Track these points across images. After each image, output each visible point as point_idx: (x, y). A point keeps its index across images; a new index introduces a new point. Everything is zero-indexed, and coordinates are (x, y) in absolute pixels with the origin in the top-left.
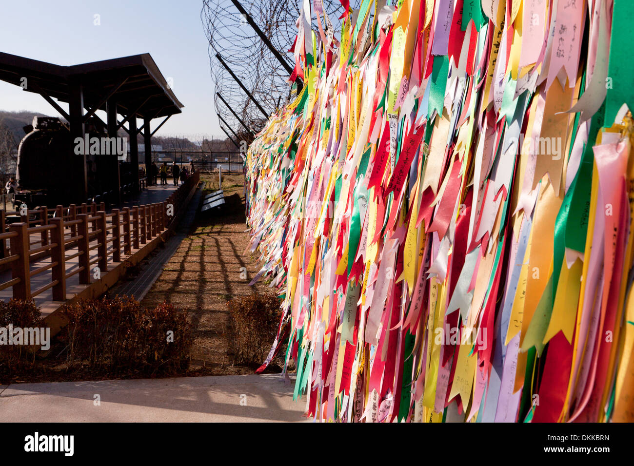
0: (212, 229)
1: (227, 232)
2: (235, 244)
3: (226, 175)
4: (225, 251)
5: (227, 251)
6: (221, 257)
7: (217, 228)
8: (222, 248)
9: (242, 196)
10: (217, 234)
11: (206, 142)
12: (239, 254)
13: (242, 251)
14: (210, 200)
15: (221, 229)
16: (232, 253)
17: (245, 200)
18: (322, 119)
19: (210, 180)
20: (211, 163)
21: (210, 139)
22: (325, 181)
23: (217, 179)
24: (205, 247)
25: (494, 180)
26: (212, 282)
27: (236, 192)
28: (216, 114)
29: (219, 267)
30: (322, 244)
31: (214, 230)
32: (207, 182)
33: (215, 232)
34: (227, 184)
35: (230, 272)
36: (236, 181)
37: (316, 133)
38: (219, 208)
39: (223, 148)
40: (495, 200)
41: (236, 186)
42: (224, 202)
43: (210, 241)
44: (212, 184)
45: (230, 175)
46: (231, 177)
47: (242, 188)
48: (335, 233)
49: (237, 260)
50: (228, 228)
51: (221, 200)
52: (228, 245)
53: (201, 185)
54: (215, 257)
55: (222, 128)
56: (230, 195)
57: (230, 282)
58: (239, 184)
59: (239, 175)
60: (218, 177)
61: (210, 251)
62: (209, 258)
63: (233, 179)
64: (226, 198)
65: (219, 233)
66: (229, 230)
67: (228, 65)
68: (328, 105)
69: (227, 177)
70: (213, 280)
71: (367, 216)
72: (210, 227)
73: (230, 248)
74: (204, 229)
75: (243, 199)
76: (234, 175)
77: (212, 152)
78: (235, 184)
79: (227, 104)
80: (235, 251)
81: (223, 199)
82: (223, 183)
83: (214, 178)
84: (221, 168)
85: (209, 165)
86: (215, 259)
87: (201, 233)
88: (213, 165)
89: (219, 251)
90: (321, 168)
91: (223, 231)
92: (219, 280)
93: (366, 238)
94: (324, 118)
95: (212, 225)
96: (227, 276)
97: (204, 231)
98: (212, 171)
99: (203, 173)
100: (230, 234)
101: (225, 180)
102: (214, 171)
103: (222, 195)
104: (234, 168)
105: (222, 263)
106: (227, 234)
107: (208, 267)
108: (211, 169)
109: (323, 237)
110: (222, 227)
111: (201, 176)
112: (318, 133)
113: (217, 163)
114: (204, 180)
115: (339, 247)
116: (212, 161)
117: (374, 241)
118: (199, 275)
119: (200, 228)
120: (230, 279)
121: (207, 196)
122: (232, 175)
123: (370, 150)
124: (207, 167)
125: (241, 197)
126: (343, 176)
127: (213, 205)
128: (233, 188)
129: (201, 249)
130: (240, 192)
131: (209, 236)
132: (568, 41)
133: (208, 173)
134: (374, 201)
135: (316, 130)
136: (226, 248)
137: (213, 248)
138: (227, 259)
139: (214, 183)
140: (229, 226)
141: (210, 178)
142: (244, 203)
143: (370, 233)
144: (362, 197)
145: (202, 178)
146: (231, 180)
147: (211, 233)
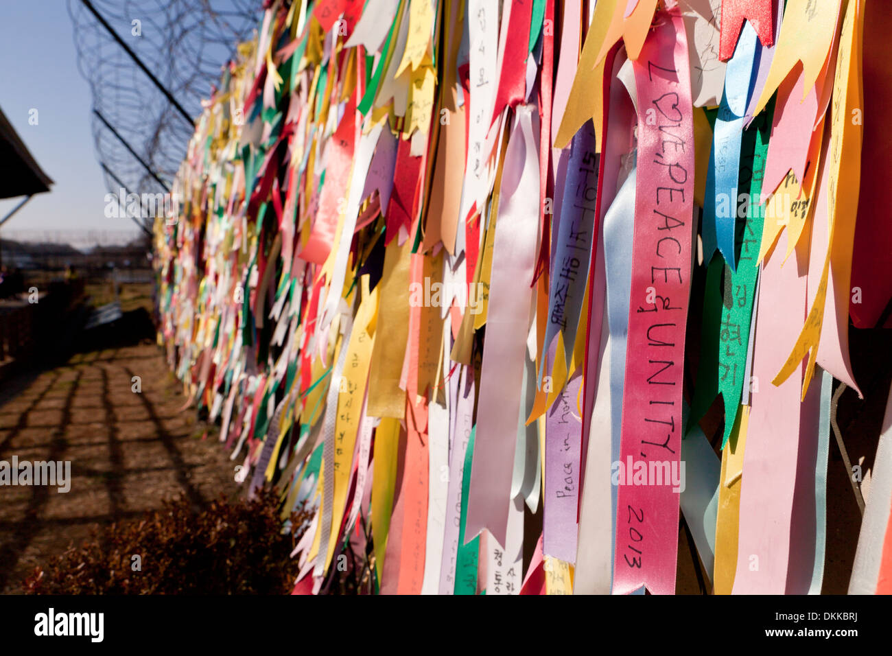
0: (98, 355)
1: (125, 359)
3: (126, 285)
4: (118, 386)
6: (108, 396)
7: (108, 353)
8: (111, 383)
9: (149, 310)
15: (113, 355)
20: (103, 269)
24: (81, 382)
26: (81, 445)
27: (142, 304)
29: (101, 414)
31: (102, 357)
34: (127, 295)
35: (125, 421)
36: (141, 292)
41: (141, 297)
42: (120, 317)
43: (92, 373)
46: (134, 287)
50: (126, 353)
51: (116, 314)
54: (96, 397)
56: (131, 309)
57: (121, 442)
58: (144, 295)
61: (88, 388)
62: (84, 400)
63: (137, 289)
65: (110, 360)
66: (128, 355)
69: (128, 287)
70: (84, 441)
76: (138, 285)
78: (140, 295)
81: (119, 314)
82: (121, 295)
83: (106, 288)
84: (118, 277)
85: (99, 272)
86: (96, 401)
88: (106, 272)
89: (105, 387)
91: (115, 357)
92: (97, 439)
96: (115, 431)
98: (104, 280)
99: (89, 283)
100: (130, 361)
101: (124, 291)
102: (107, 279)
105: (108, 406)
106: (125, 361)
107: (79, 416)
108: (103, 277)
110: (115, 353)
111: (87, 288)
113: (112, 269)
114: (91, 293)
116: (105, 267)
118: (56, 435)
120: (121, 436)
122: (136, 285)
125: (148, 312)
127: (103, 321)
128: (137, 300)
129: (71, 387)
130: (147, 304)
131: (92, 366)
133: (97, 283)
137: (94, 384)
139: (105, 296)
140: (129, 350)
146: (133, 291)
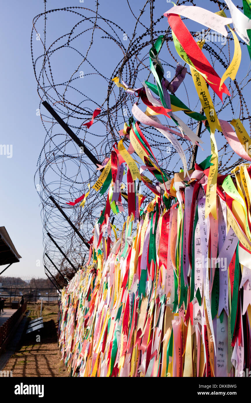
0: (33, 347)
1: (43, 350)
2: (48, 359)
3: (46, 305)
4: (41, 365)
5: (43, 365)
6: (38, 369)
7: (36, 347)
8: (39, 363)
9: (56, 321)
10: (36, 352)
11: (33, 281)
12: (51, 367)
13: (53, 365)
14: (33, 325)
15: (39, 348)
16: (46, 367)
17: (58, 325)
18: (104, 282)
19: (34, 309)
20: (36, 296)
21: (36, 278)
22: (104, 319)
23: (39, 309)
24: (27, 361)
25: (158, 327)
27: (52, 318)
28: (43, 266)
30: (101, 357)
31: (34, 348)
32: (31, 311)
33: (35, 350)
34: (46, 312)
36: (52, 310)
37: (101, 290)
38: (39, 331)
39: (45, 286)
40: (159, 336)
41: (52, 314)
42: (43, 327)
44: (35, 312)
45: (48, 305)
46: (49, 307)
47: (57, 315)
48: (107, 350)
49: (49, 372)
50: (44, 347)
51: (40, 325)
52: (44, 360)
53: (27, 313)
54: (34, 370)
55: (46, 274)
56: (47, 321)
58: (54, 313)
59: (55, 305)
60: (40, 307)
61: (30, 365)
62: (29, 370)
63: (50, 308)
64: (45, 324)
65: (37, 350)
66: (45, 348)
67: (54, 239)
68: (106, 276)
69: (46, 307)
71: (120, 341)
72: (31, 346)
73: (45, 362)
74: (27, 347)
75: (56, 324)
76: (51, 305)
77: (37, 289)
78: (52, 312)
79: (51, 260)
80: (48, 365)
81: (43, 324)
82: (43, 312)
83: (37, 308)
84: (42, 300)
85: (34, 298)
87: (25, 351)
88: (37, 298)
89: (37, 365)
90: (102, 311)
91: (40, 349)
93: (119, 353)
94: (105, 282)
95: (33, 344)
97: (27, 349)
98: (36, 303)
99: (29, 304)
100: (45, 351)
101: (44, 309)
102: (37, 302)
103: (42, 321)
104: (52, 299)
105: (38, 374)
106: (43, 351)
108: (36, 300)
109: (102, 352)
110: (40, 346)
111: (28, 306)
112: (102, 290)
113: (39, 296)
114: (30, 309)
115: (109, 359)
116: (37, 295)
117: (122, 355)
119: (24, 347)
121: (31, 322)
122: (50, 305)
123: (122, 305)
124: (33, 299)
125: (55, 323)
126: (111, 318)
127: (34, 329)
128: (50, 316)
129: (24, 364)
130: (55, 318)
131: (30, 353)
132: (171, 281)
133: (33, 304)
134: (122, 333)
135: (101, 287)
136: (42, 363)
137: (32, 363)
138: (42, 371)
139: (36, 312)
140: (45, 345)
141: (34, 308)
142: (57, 327)
143: (121, 351)
144: (118, 331)
145: (29, 308)
146: (49, 310)
147: (32, 350)
